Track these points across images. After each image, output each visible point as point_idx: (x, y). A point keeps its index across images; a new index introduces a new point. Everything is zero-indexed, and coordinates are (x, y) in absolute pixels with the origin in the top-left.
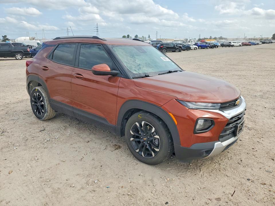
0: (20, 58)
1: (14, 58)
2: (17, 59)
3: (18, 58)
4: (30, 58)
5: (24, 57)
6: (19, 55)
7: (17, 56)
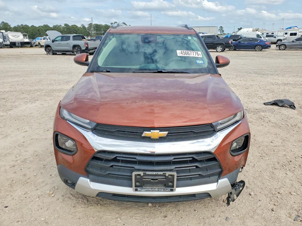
0: (220, 51)
1: (215, 50)
2: (217, 52)
3: (219, 50)
4: (233, 50)
5: (226, 49)
6: (220, 47)
7: (218, 48)
